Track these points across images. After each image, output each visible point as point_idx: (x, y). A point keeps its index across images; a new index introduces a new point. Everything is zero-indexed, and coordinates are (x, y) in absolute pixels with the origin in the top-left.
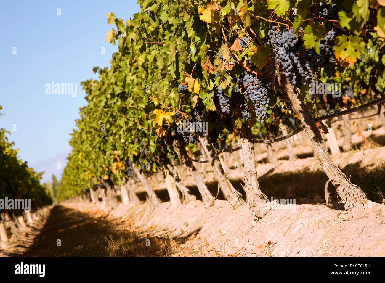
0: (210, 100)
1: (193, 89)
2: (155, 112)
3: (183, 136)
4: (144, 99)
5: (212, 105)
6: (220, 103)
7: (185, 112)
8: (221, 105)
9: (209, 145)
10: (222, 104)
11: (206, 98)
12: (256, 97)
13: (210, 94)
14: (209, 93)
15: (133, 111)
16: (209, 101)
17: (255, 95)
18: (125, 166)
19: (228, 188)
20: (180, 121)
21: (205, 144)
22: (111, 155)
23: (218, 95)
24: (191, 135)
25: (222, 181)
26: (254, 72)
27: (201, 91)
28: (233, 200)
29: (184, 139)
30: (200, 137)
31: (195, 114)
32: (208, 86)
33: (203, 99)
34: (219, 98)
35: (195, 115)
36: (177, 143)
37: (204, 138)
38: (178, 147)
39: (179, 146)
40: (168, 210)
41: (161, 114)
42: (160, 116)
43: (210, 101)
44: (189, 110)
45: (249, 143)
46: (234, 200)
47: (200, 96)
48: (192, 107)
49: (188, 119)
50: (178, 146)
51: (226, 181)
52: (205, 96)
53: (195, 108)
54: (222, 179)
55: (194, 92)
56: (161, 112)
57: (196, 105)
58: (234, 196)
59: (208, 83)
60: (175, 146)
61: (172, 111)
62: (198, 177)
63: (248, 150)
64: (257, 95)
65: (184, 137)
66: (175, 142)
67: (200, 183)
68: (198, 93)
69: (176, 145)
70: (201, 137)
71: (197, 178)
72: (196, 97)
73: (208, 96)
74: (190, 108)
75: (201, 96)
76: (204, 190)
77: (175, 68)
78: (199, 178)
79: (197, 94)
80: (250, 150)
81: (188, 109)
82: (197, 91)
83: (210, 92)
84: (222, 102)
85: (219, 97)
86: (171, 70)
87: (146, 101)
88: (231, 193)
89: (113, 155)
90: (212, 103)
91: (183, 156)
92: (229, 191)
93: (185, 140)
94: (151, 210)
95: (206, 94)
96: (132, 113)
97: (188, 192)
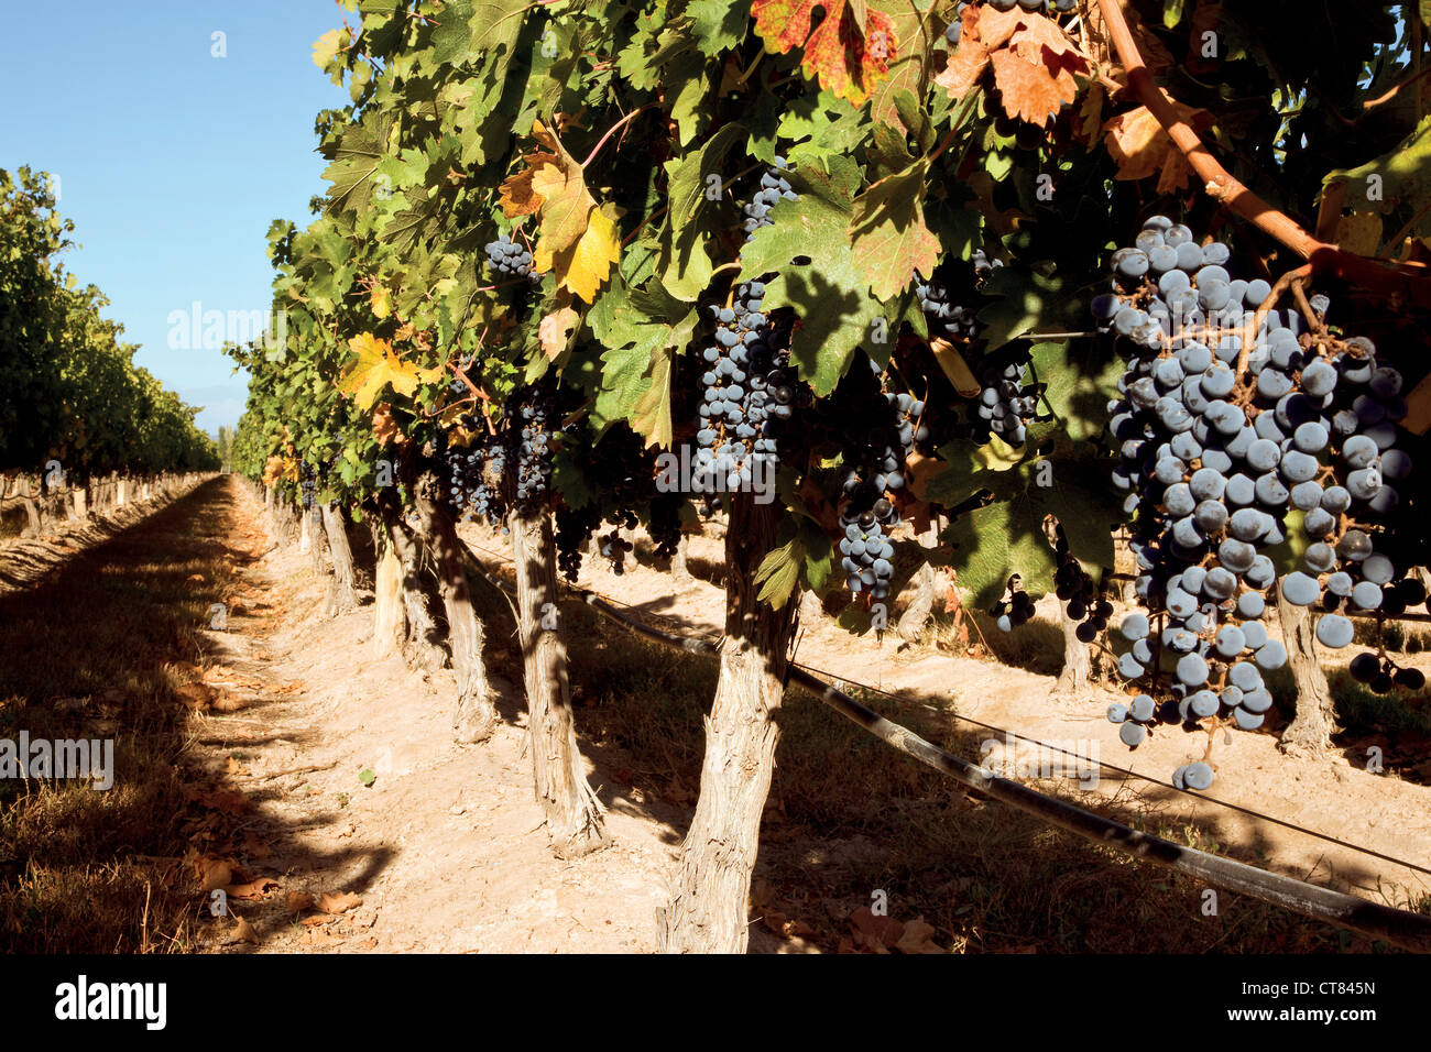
0: (651, 366)
1: (563, 260)
2: (362, 343)
3: (454, 480)
4: (338, 276)
5: (656, 404)
6: (704, 409)
7: (489, 389)
8: (704, 422)
9: (541, 561)
10: (714, 419)
11: (630, 346)
12: (1242, 486)
13: (663, 327)
14: (656, 320)
15: (292, 314)
16: (644, 368)
17: (1227, 464)
18: (300, 473)
19: (560, 764)
20: (459, 416)
21: (525, 548)
22: (274, 433)
23: (711, 353)
24: (481, 488)
25: (544, 729)
26: (1276, 222)
27: (613, 294)
28: (565, 822)
29: (455, 491)
30: (514, 512)
31: (527, 412)
32: (673, 270)
33: (605, 342)
34: (709, 377)
35: (526, 416)
36: (431, 486)
37: (530, 526)
38: (433, 502)
39: (437, 495)
40: (361, 647)
41: (384, 362)
42: (374, 370)
43: (648, 374)
44: (509, 386)
45: (768, 679)
46: (569, 821)
47: (592, 320)
48: (523, 374)
49: (492, 418)
50: (432, 494)
51: (561, 735)
52: (627, 328)
53: (537, 382)
54: (548, 723)
55: (564, 281)
56: (385, 355)
57: (552, 367)
58: (573, 808)
59: (675, 254)
60: (424, 492)
61: (432, 366)
62: (468, 625)
63: (751, 713)
64: (1254, 473)
65: (456, 485)
66: (425, 481)
67: (467, 646)
68: (587, 297)
69: (428, 490)
70: (519, 516)
71: (463, 627)
72: (569, 318)
73: (648, 336)
74: (512, 377)
75: (603, 324)
76: (473, 677)
77: (496, 95)
78: (470, 631)
79: (578, 304)
80: (762, 717)
81: (504, 380)
82: (583, 278)
83: (668, 312)
84: (717, 408)
85: (711, 366)
86: (468, 104)
87: (343, 290)
88: (566, 792)
89: (279, 434)
90: (660, 389)
91: (438, 539)
92: (561, 781)
93: (453, 497)
94: (328, 612)
95: (640, 317)
96: (289, 321)
97: (428, 630)
